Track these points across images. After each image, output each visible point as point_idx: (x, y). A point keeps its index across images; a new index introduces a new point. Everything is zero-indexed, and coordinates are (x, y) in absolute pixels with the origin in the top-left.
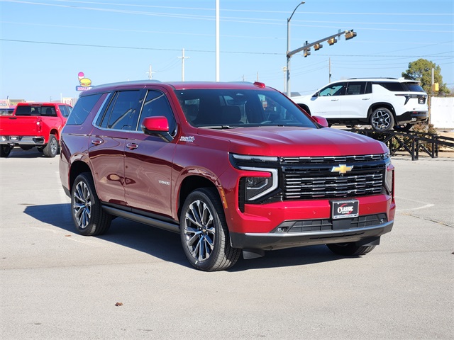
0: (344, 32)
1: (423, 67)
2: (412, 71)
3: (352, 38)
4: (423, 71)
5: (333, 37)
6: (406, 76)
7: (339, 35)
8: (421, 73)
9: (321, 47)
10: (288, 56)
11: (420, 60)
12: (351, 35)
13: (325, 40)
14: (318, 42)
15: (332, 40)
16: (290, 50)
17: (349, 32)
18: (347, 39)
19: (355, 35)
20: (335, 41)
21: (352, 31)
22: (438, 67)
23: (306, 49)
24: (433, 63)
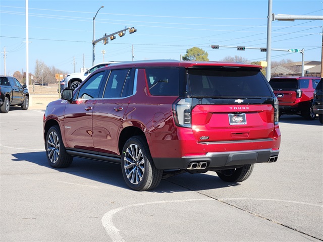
0: (128, 29)
1: (196, 53)
2: (189, 55)
3: (133, 32)
4: (196, 55)
5: (122, 31)
6: (185, 59)
7: (125, 30)
8: (195, 56)
9: (114, 38)
10: (94, 44)
11: (194, 48)
12: (133, 31)
13: (116, 33)
14: (113, 35)
15: (122, 34)
16: (95, 40)
17: (131, 29)
18: (130, 33)
19: (135, 31)
20: (123, 35)
21: (133, 28)
22: (206, 53)
23: (105, 39)
24: (203, 50)
